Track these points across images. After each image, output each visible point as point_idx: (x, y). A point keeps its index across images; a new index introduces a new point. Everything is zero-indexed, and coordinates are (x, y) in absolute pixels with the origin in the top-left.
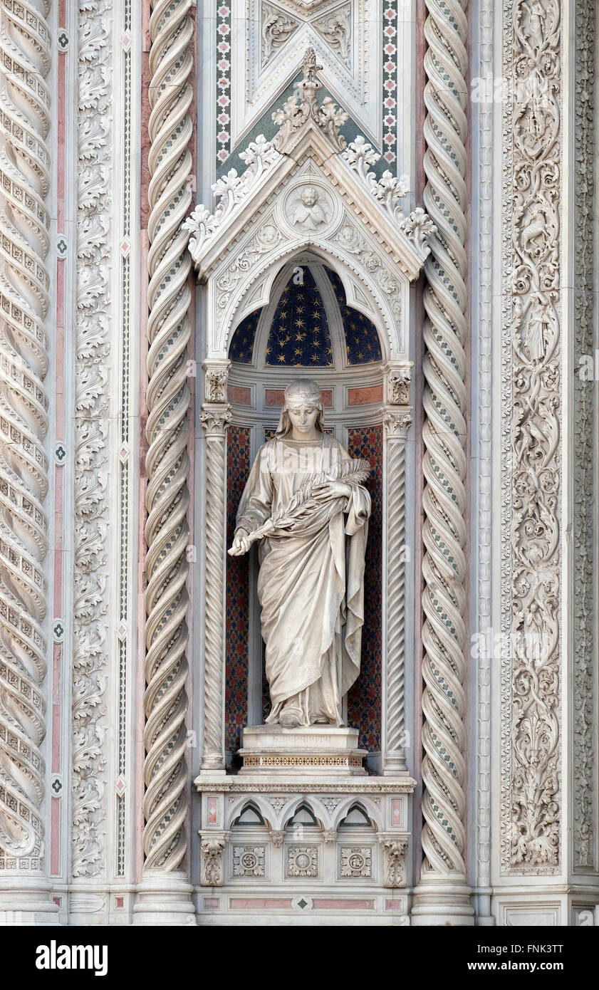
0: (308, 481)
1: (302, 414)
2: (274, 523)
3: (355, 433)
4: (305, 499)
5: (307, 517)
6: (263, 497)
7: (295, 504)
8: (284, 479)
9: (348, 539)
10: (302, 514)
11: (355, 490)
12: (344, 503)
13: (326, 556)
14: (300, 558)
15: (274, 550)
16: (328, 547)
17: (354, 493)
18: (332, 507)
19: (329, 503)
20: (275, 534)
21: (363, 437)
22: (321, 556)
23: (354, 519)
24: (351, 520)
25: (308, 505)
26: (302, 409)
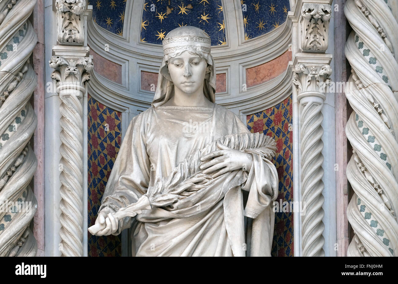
0: (195, 150)
1: (186, 63)
2: (151, 199)
3: (256, 119)
4: (191, 172)
5: (194, 194)
6: (137, 176)
7: (178, 176)
8: (164, 150)
9: (249, 224)
10: (187, 190)
11: (258, 160)
12: (242, 177)
13: (221, 241)
14: (185, 245)
15: (151, 236)
16: (223, 230)
17: (256, 162)
18: (227, 180)
19: (223, 177)
20: (152, 216)
21: (265, 120)
22: (213, 243)
23: (256, 196)
24: (253, 198)
25: (195, 179)
26: (186, 57)
